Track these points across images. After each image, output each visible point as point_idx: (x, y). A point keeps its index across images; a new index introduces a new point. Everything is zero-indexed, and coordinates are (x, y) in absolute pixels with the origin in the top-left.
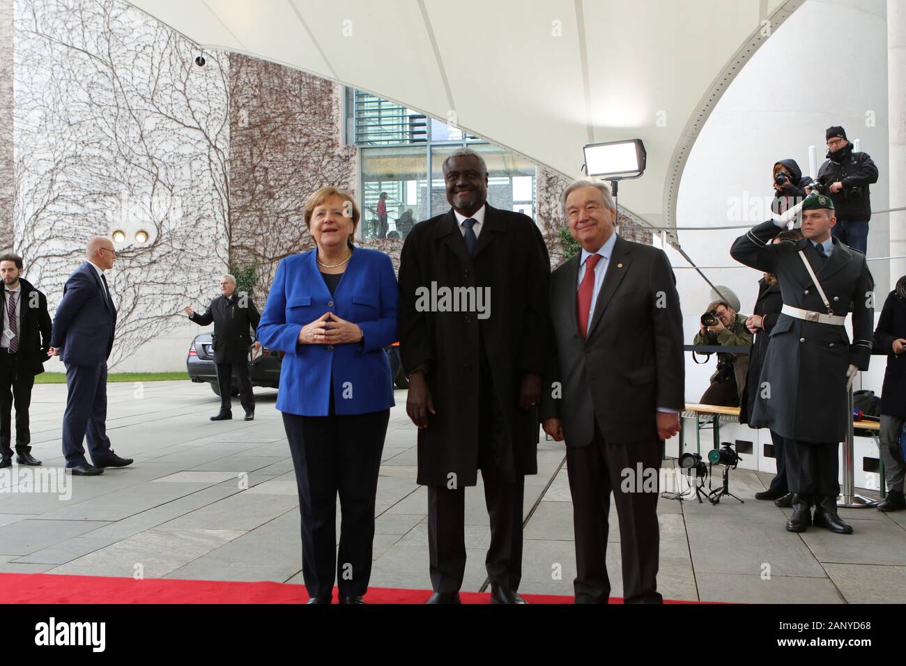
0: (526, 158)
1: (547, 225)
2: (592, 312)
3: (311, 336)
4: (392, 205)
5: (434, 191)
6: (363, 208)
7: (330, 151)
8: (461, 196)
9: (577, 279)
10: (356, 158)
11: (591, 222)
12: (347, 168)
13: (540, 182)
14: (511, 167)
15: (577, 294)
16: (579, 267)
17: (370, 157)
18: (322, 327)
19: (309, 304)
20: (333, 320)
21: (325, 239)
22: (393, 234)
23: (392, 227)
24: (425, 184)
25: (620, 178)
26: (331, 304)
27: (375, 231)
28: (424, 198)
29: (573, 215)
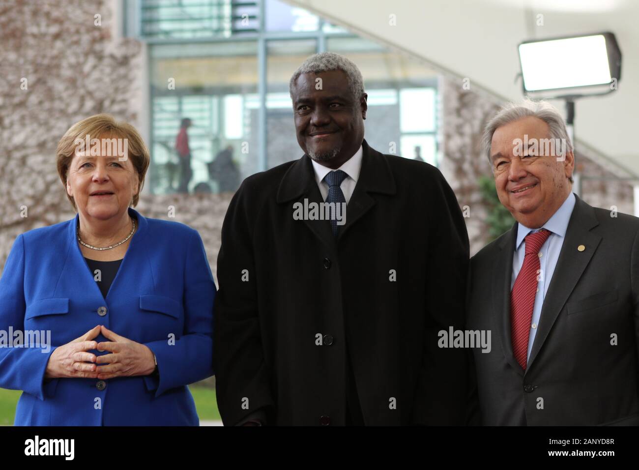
0: (423, 61)
1: (460, 172)
2: (535, 326)
3: (69, 365)
4: (201, 137)
5: (272, 115)
6: (152, 142)
7: (97, 47)
8: (319, 141)
9: (511, 270)
10: (140, 61)
11: (529, 180)
12: (125, 77)
13: (446, 99)
14: (398, 74)
15: (511, 294)
16: (514, 250)
17: (166, 59)
18: (89, 351)
19: (66, 311)
20: (107, 339)
21: (95, 207)
22: (202, 188)
23: (200, 175)
24: (254, 102)
25: (579, 96)
26: (103, 311)
27: (171, 180)
28: (253, 125)
29: (501, 167)
